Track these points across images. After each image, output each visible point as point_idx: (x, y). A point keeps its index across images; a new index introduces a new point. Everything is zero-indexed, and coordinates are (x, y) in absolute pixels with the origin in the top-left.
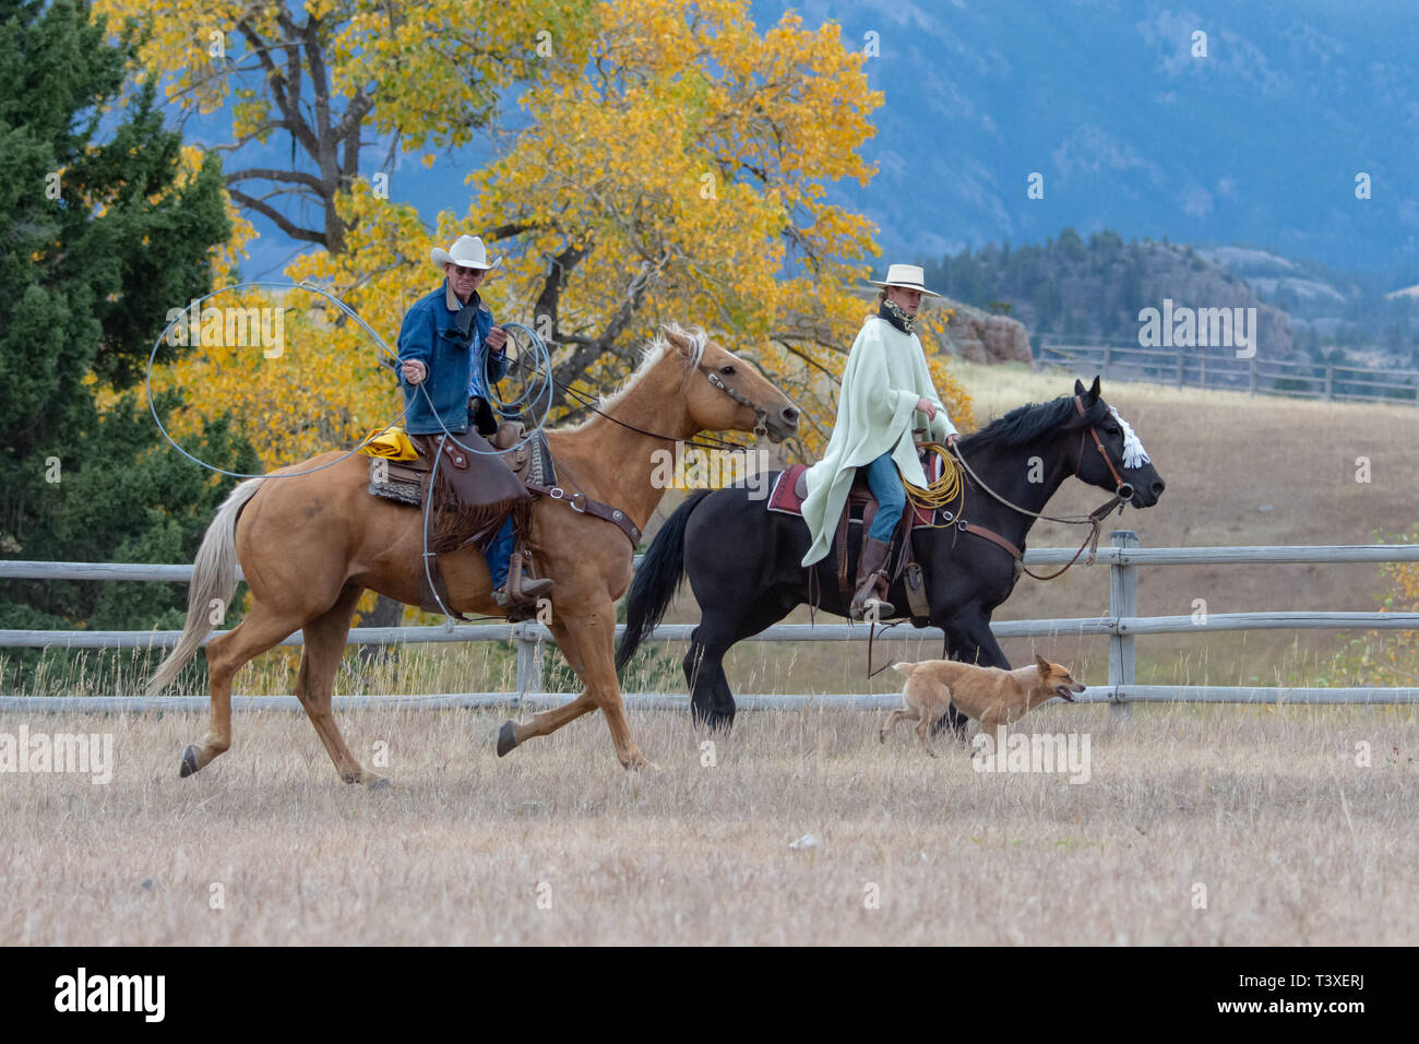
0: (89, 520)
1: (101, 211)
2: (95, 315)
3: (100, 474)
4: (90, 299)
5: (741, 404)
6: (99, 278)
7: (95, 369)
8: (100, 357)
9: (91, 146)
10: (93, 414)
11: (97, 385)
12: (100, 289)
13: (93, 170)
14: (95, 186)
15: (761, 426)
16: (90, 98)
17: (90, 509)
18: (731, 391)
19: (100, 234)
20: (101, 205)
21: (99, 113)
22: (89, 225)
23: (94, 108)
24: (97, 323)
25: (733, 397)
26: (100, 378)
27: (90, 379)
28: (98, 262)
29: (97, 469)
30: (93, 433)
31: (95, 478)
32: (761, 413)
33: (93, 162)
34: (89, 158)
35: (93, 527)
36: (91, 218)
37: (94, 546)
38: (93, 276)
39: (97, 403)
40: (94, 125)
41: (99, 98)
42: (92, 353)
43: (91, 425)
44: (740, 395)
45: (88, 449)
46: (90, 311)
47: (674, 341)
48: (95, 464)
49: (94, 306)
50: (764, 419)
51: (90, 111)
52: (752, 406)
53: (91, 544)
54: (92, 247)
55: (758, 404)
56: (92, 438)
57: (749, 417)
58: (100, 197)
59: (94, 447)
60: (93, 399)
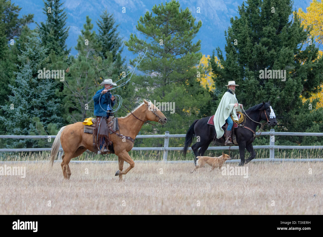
0: (301, 124)
1: (303, 64)
2: (302, 84)
3: (303, 115)
4: (301, 81)
5: (157, 116)
6: (303, 77)
7: (302, 94)
8: (303, 92)
9: (301, 51)
10: (301, 103)
11: (302, 98)
12: (303, 79)
13: (301, 56)
14: (302, 59)
15: (160, 121)
16: (301, 41)
17: (301, 122)
18: (155, 113)
19: (303, 68)
20: (303, 62)
21: (302, 44)
22: (301, 66)
23: (301, 43)
24: (302, 85)
25: (155, 115)
26: (303, 96)
27: (301, 96)
28: (302, 74)
29: (302, 114)
30: (302, 107)
31: (302, 116)
32: (160, 118)
33: (301, 54)
34: (300, 53)
35: (302, 125)
36: (301, 65)
37: (302, 129)
38: (301, 76)
39: (302, 101)
40: (301, 47)
41: (302, 41)
42: (301, 91)
43: (301, 106)
44: (157, 114)
45: (301, 110)
46: (301, 83)
47: (145, 103)
48: (302, 113)
49: (302, 82)
50: (160, 120)
51: (301, 44)
52: (159, 117)
53: (301, 129)
54: (301, 71)
55: (160, 117)
56: (301, 108)
57: (157, 119)
58: (303, 61)
59: (302, 110)
60: (301, 100)
